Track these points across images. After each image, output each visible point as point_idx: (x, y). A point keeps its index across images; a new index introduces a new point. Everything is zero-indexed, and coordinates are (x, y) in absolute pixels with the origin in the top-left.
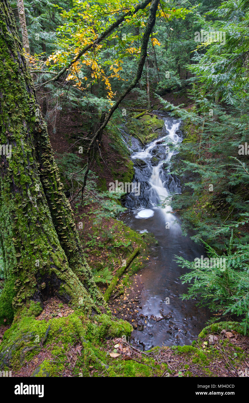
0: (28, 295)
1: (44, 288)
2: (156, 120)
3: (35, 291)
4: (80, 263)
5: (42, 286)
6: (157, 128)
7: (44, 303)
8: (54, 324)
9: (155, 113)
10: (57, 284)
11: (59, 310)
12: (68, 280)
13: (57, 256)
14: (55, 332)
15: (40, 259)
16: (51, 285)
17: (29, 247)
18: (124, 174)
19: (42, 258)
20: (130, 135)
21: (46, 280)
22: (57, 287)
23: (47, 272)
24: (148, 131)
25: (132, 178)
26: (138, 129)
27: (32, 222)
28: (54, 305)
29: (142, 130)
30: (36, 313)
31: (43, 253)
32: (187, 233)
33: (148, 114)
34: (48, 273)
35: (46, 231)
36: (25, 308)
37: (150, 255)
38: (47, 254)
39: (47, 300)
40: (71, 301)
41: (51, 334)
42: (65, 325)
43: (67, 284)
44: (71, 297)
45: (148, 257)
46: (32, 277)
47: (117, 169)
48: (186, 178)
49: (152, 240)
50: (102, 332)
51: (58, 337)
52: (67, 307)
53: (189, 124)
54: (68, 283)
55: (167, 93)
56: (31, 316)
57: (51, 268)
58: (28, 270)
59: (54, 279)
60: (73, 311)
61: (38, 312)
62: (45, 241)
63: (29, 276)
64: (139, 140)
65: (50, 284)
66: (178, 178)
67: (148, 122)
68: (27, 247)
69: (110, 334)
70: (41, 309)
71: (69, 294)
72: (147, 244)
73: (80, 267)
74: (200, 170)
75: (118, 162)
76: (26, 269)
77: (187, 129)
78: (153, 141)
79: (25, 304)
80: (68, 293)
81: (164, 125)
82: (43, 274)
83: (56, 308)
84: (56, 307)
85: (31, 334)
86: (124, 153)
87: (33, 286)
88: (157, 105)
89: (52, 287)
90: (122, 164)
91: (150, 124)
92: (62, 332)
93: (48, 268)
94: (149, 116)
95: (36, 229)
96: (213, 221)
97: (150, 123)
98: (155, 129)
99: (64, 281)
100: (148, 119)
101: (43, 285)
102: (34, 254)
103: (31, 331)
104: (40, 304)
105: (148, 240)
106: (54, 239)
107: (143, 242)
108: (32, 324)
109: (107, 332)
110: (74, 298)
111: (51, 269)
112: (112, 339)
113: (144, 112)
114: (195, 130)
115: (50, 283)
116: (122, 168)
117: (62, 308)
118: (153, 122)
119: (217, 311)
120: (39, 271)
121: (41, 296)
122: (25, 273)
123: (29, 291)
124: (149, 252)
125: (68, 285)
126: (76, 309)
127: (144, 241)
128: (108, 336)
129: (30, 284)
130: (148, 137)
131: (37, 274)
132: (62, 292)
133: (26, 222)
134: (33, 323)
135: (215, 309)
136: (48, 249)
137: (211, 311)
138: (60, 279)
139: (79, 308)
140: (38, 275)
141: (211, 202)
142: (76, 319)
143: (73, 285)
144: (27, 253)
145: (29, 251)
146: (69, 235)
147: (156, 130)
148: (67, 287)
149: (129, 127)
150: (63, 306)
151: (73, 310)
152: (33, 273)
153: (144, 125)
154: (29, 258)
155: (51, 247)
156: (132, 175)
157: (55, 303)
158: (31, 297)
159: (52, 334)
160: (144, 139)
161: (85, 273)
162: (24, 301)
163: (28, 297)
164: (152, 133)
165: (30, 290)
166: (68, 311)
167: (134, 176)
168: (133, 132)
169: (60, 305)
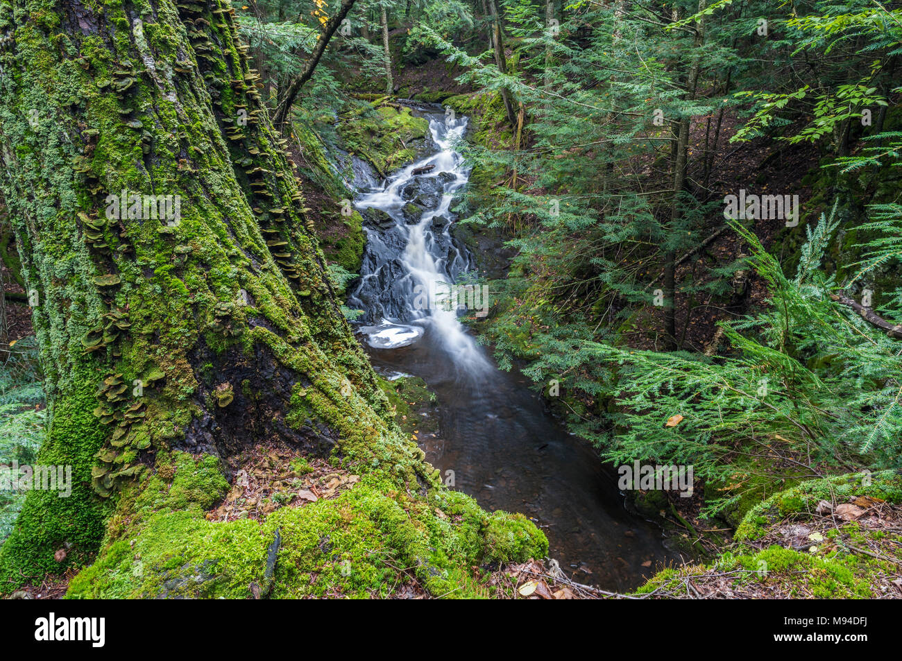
0: (164, 429)
1: (228, 403)
2: (409, 118)
3: (193, 412)
4: (338, 337)
5: (221, 397)
6: (412, 137)
7: (231, 460)
8: (292, 525)
9: (406, 104)
10: (278, 387)
11: (295, 481)
12: (317, 374)
13: (269, 287)
14: (303, 554)
15: (206, 291)
16: (254, 394)
17: (152, 245)
18: (340, 242)
19: (211, 288)
20: (349, 152)
21: (235, 374)
22: (281, 400)
23: (236, 342)
24: (392, 144)
25: (361, 252)
26: (366, 139)
27: (160, 155)
28: (272, 467)
29: (375, 140)
30: (204, 496)
31: (215, 270)
32: (511, 362)
33: (388, 106)
34: (242, 345)
35: (219, 195)
36: (155, 483)
37: (420, 429)
38: (230, 275)
39: (240, 451)
40: (341, 445)
41: (288, 563)
42: (342, 524)
43: (319, 387)
44: (338, 432)
45: (415, 434)
46: (173, 362)
47: (324, 230)
48: (488, 250)
49: (421, 394)
50: (471, 543)
51: (318, 572)
52: (326, 470)
53: (485, 129)
54: (318, 382)
55: (429, 58)
56: (184, 507)
57: (252, 327)
58: (153, 338)
59: (263, 368)
60: (354, 478)
61: (215, 492)
62: (217, 230)
63: (162, 359)
64: (372, 165)
65: (248, 391)
66: (469, 250)
67: (390, 123)
68: (144, 245)
69: (494, 553)
70: (222, 482)
71: (328, 422)
72: (409, 403)
73: (338, 350)
74: (537, 209)
75: (324, 212)
76: (147, 330)
77: (481, 140)
78: (404, 167)
79: (152, 467)
80: (324, 419)
81: (429, 131)
82: (220, 349)
83: (283, 475)
84: (282, 471)
85: (202, 569)
86: (337, 194)
87: (181, 397)
88: (408, 86)
89: (258, 402)
90: (334, 219)
91: (396, 127)
92: (334, 552)
93: (240, 326)
94: (392, 109)
95: (179, 183)
96: (570, 331)
97: (396, 124)
98: (409, 139)
99: (305, 378)
100: (389, 115)
101: (224, 391)
102: (177, 271)
103: (199, 561)
104: (218, 464)
105: (411, 394)
106: (249, 228)
107: (399, 400)
108: (197, 533)
109: (485, 545)
110: (350, 434)
111: (251, 332)
112: (503, 568)
113: (378, 101)
114: (501, 142)
115: (251, 386)
116: (336, 229)
117: (305, 473)
118: (402, 122)
119: (723, 479)
120: (202, 338)
121: (219, 432)
122: (140, 349)
123: (164, 416)
124: (416, 422)
125: (320, 389)
126: (364, 472)
127: (403, 397)
128: (488, 561)
129: (167, 389)
130: (391, 158)
131: (195, 348)
132: (299, 416)
133: (137, 148)
134: (201, 532)
135: (717, 475)
136: (233, 258)
137: (708, 482)
138: (289, 368)
139: (375, 468)
140: (201, 353)
141: (550, 299)
142: (375, 499)
143: (336, 389)
144: (147, 270)
145: (153, 261)
146: (295, 240)
147: (410, 141)
148: (316, 398)
149: (344, 134)
150: (308, 466)
151: (354, 473)
152: (176, 347)
153: (380, 129)
154: (158, 287)
155: (243, 255)
156: (360, 245)
157: (275, 458)
158: (178, 437)
159: (294, 564)
160: (384, 164)
161: (361, 371)
162: (146, 456)
163: (165, 439)
164: (401, 149)
165: (170, 413)
166: (334, 481)
167: (365, 249)
168: (357, 147)
169: (298, 464)
